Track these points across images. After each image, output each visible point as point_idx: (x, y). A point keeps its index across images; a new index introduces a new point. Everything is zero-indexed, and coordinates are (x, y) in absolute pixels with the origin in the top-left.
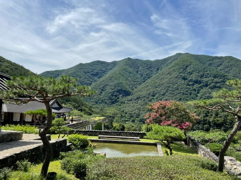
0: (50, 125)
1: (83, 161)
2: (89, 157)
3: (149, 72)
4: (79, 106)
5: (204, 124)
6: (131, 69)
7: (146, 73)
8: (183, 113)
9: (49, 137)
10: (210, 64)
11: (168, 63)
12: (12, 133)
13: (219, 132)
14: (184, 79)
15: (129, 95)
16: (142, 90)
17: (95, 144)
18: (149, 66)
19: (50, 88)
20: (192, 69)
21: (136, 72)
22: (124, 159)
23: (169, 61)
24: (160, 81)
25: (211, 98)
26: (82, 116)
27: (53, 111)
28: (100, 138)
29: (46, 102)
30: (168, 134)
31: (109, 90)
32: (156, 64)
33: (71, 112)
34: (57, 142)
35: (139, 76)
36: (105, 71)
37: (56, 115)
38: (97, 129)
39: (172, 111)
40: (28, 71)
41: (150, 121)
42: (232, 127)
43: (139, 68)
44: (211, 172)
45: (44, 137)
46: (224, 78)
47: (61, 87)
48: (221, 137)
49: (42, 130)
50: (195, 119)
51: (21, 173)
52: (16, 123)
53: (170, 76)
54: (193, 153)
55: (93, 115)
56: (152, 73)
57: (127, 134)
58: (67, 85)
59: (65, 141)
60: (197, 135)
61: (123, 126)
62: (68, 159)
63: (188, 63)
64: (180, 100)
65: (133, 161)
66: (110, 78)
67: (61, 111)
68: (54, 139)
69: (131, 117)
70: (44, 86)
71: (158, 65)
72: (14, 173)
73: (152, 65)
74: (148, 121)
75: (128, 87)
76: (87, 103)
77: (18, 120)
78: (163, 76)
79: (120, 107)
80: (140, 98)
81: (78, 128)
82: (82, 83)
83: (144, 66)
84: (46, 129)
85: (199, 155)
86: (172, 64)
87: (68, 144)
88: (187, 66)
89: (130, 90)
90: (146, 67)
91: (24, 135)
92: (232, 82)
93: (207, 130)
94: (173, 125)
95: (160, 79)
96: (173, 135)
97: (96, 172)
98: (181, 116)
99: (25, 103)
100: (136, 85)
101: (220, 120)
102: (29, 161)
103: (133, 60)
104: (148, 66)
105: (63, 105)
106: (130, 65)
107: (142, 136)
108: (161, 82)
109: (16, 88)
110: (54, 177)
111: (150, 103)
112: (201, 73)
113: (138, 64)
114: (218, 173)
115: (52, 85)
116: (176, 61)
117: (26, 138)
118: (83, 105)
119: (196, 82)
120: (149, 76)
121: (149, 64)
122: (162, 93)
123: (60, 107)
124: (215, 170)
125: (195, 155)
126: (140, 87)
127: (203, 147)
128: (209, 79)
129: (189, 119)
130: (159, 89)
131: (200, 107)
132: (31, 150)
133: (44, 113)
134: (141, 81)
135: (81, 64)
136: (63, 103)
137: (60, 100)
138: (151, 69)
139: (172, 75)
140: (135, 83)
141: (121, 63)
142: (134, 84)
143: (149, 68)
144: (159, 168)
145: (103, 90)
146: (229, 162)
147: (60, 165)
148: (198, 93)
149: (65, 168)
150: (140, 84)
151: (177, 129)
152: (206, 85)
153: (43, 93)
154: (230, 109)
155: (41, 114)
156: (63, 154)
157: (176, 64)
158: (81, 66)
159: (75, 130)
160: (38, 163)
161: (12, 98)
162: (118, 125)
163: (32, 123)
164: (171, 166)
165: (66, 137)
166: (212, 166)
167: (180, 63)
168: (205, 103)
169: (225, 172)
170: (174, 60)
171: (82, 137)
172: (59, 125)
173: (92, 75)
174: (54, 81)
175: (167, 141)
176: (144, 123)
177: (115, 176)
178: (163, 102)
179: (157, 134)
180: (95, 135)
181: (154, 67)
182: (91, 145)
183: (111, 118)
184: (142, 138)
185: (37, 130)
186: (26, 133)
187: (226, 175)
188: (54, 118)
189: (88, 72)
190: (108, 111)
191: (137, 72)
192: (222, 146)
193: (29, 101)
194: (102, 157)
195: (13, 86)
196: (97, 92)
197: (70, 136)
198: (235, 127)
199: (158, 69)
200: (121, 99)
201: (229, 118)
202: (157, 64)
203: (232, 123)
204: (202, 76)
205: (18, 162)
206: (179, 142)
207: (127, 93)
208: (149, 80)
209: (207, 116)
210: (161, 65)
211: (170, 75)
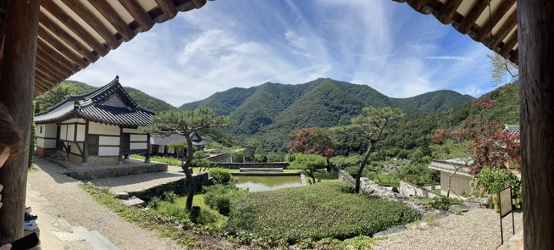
0: (191, 158)
1: (225, 196)
2: (231, 192)
3: (291, 98)
4: (218, 138)
5: (344, 150)
6: (271, 95)
7: (287, 99)
8: (326, 139)
9: (191, 170)
10: (349, 92)
12: (159, 164)
13: (356, 156)
14: (326, 105)
15: (270, 123)
16: (284, 117)
17: (237, 178)
18: (291, 91)
19: (188, 120)
20: (334, 95)
22: (267, 192)
24: (302, 107)
25: (350, 123)
26: (222, 148)
27: (193, 143)
28: (241, 171)
29: (186, 135)
30: (311, 163)
31: (248, 118)
32: (297, 89)
33: (211, 144)
34: (199, 175)
35: (280, 102)
36: (243, 99)
37: (196, 148)
38: (239, 162)
39: (314, 139)
40: (169, 105)
41: (294, 150)
42: (366, 150)
43: (280, 93)
44: (350, 195)
45: (186, 170)
46: (361, 105)
47: (200, 119)
48: (358, 160)
49: (185, 163)
50: (337, 145)
51: (168, 204)
52: (161, 155)
54: (334, 179)
55: (233, 147)
56: (294, 98)
57: (269, 165)
58: (205, 116)
59: (206, 174)
60: (337, 161)
61: (265, 157)
62: (211, 193)
63: (330, 89)
64: (322, 126)
65: (277, 194)
66: (249, 106)
67: (201, 143)
68: (196, 172)
69: (273, 146)
70: (184, 119)
71: (300, 90)
72: (162, 203)
73: (294, 90)
74: (291, 150)
75: (269, 114)
76: (226, 134)
77: (163, 152)
78: (305, 102)
79: (261, 137)
80: (282, 126)
81: (218, 161)
82: (220, 113)
83: (285, 90)
84: (188, 162)
85: (339, 180)
86: (315, 89)
87: (210, 178)
88: (329, 92)
89: (271, 118)
91: (169, 167)
92: (367, 109)
93: (347, 155)
94: (316, 153)
95: (302, 104)
96: (316, 162)
97: (239, 208)
98: (324, 143)
99: (168, 136)
100: (277, 111)
101: (357, 144)
102: (175, 193)
103: (273, 84)
104: (289, 91)
105: (202, 137)
106: (270, 91)
107: (285, 166)
108: (304, 108)
109: (160, 122)
110: (198, 212)
111: (293, 131)
112: (342, 99)
113: (279, 89)
114: (355, 195)
115: (191, 117)
116: (318, 87)
117: (171, 169)
118: (222, 136)
119: (338, 108)
120: (291, 101)
122: (305, 120)
123: (200, 140)
124: (352, 192)
125: (336, 180)
126: (281, 114)
127: (343, 171)
128: (349, 105)
129: (331, 146)
130: (301, 116)
131: (340, 132)
132: (175, 182)
133: (185, 146)
134: (283, 107)
135: (217, 93)
136: (202, 134)
137: (199, 132)
138: (293, 94)
139: (314, 101)
143: (291, 93)
144: (303, 199)
145: (242, 119)
146: (364, 183)
147: (203, 200)
148: (339, 119)
149: (208, 203)
150: (282, 111)
151: (320, 156)
152: (346, 112)
153: (183, 126)
154: (365, 134)
155: (182, 147)
156: (205, 188)
157: (319, 90)
158: (218, 95)
159: (216, 163)
160: (183, 196)
161: (157, 132)
162: (260, 156)
163: (175, 155)
164: (314, 195)
165: (207, 171)
166: (350, 189)
167: (322, 89)
168: (345, 129)
169: (361, 192)
170: (316, 85)
171: (223, 170)
172: (200, 157)
173: (230, 103)
174: (193, 113)
175: (310, 169)
176: (287, 152)
177: (259, 211)
178: (306, 129)
179: (300, 163)
180: (237, 168)
181: (296, 92)
182: (232, 179)
183: (252, 149)
184: (285, 168)
185: (180, 162)
186: (171, 165)
187: (361, 195)
188: (194, 151)
189: (226, 101)
190: (249, 142)
191: (278, 97)
192: (358, 168)
193: (171, 134)
194: (245, 191)
195: (157, 121)
196: (236, 121)
197: (211, 169)
198: (369, 149)
199: (300, 94)
200: (263, 128)
201: (364, 142)
203: (366, 147)
204: (342, 103)
205: (165, 192)
206: (321, 170)
207: (268, 122)
208: (291, 107)
209: (346, 141)
210: (303, 90)
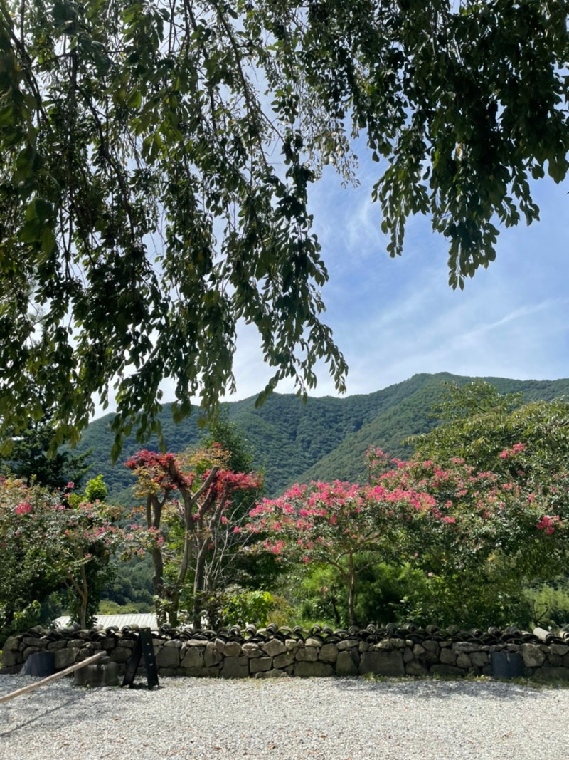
3: (331, 435)
6: (273, 426)
7: (320, 438)
11: (388, 404)
18: (333, 414)
21: (291, 434)
23: (393, 399)
24: (355, 459)
32: (352, 410)
35: (298, 447)
36: (191, 436)
43: (298, 423)
53: (386, 444)
56: (341, 435)
71: (357, 412)
73: (340, 413)
83: (314, 414)
90: (323, 419)
95: (354, 452)
100: (286, 478)
104: (328, 414)
106: (271, 415)
108: (359, 464)
113: (296, 411)
120: (330, 446)
121: (331, 408)
134: (305, 463)
138: (336, 426)
139: (392, 440)
140: (281, 470)
141: (243, 409)
142: (280, 473)
143: (331, 421)
157: (406, 406)
167: (417, 402)
181: (347, 419)
191: (294, 435)
199: (359, 425)
202: (357, 408)
208: (326, 460)
210: (367, 412)
211: (387, 441)
